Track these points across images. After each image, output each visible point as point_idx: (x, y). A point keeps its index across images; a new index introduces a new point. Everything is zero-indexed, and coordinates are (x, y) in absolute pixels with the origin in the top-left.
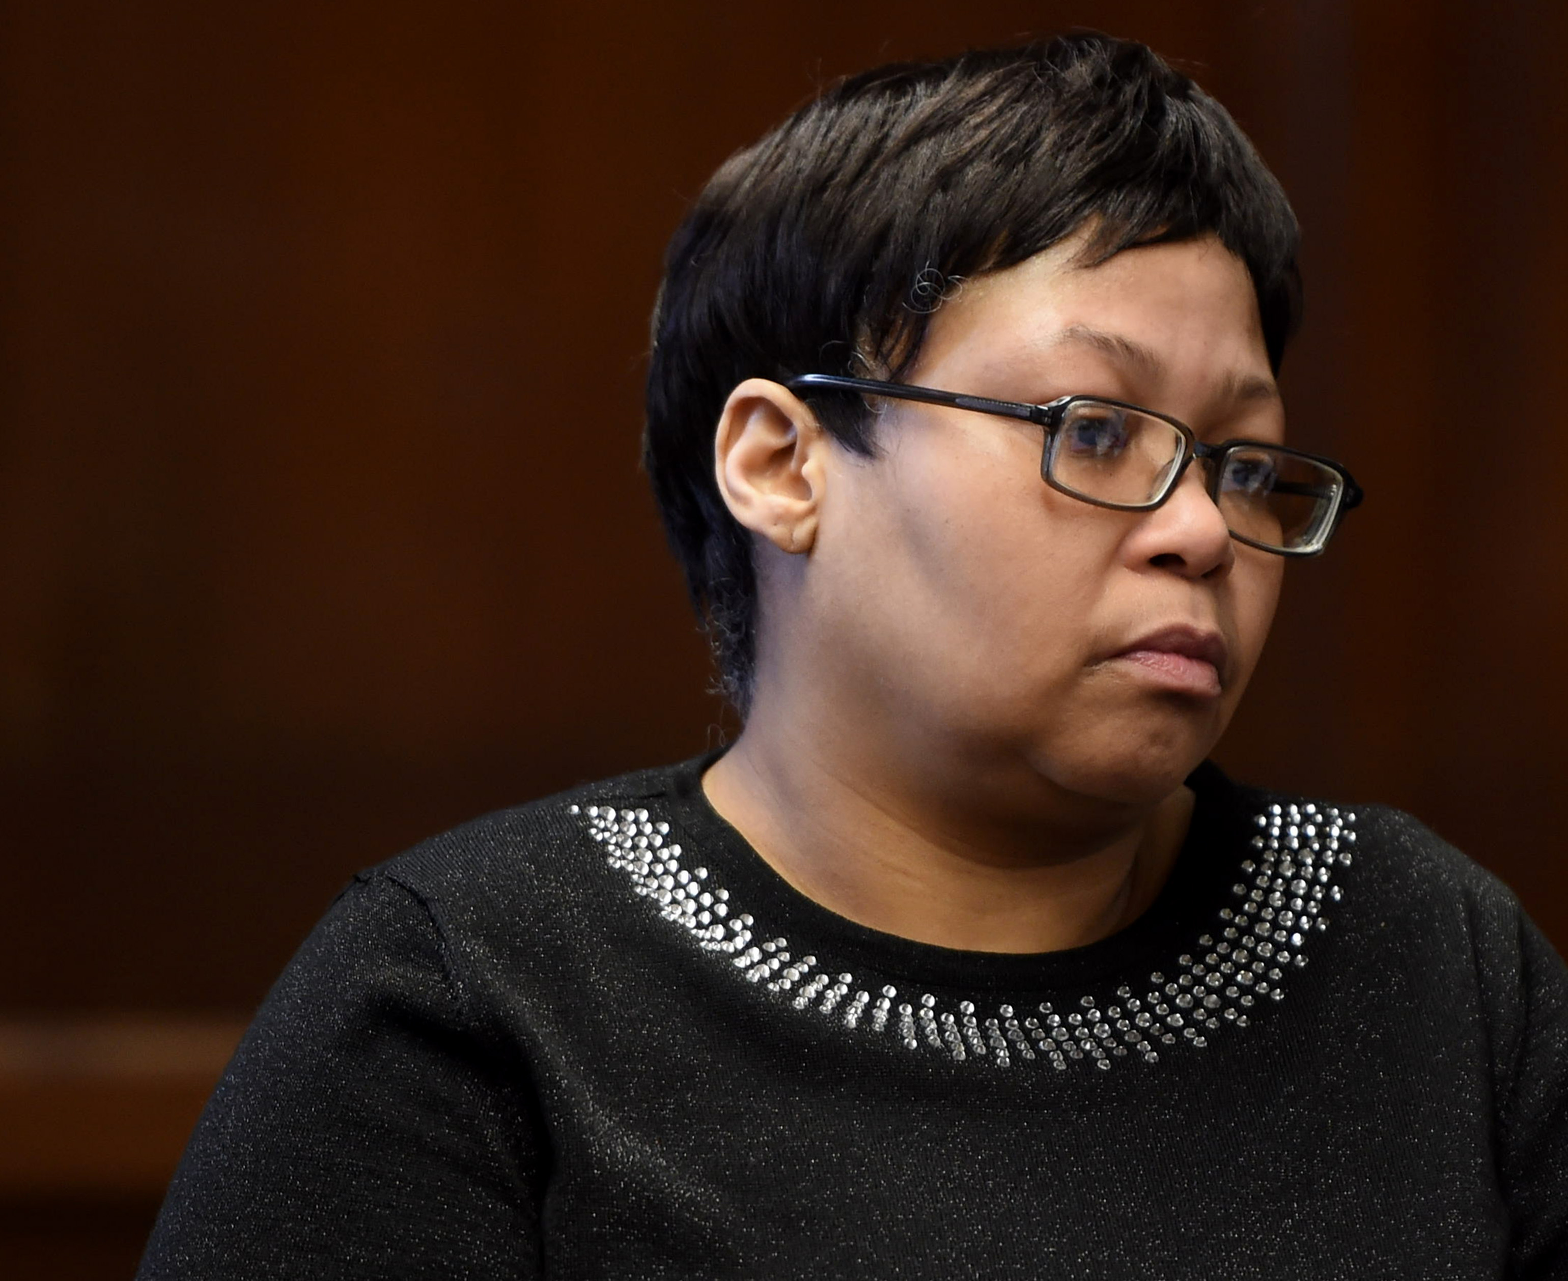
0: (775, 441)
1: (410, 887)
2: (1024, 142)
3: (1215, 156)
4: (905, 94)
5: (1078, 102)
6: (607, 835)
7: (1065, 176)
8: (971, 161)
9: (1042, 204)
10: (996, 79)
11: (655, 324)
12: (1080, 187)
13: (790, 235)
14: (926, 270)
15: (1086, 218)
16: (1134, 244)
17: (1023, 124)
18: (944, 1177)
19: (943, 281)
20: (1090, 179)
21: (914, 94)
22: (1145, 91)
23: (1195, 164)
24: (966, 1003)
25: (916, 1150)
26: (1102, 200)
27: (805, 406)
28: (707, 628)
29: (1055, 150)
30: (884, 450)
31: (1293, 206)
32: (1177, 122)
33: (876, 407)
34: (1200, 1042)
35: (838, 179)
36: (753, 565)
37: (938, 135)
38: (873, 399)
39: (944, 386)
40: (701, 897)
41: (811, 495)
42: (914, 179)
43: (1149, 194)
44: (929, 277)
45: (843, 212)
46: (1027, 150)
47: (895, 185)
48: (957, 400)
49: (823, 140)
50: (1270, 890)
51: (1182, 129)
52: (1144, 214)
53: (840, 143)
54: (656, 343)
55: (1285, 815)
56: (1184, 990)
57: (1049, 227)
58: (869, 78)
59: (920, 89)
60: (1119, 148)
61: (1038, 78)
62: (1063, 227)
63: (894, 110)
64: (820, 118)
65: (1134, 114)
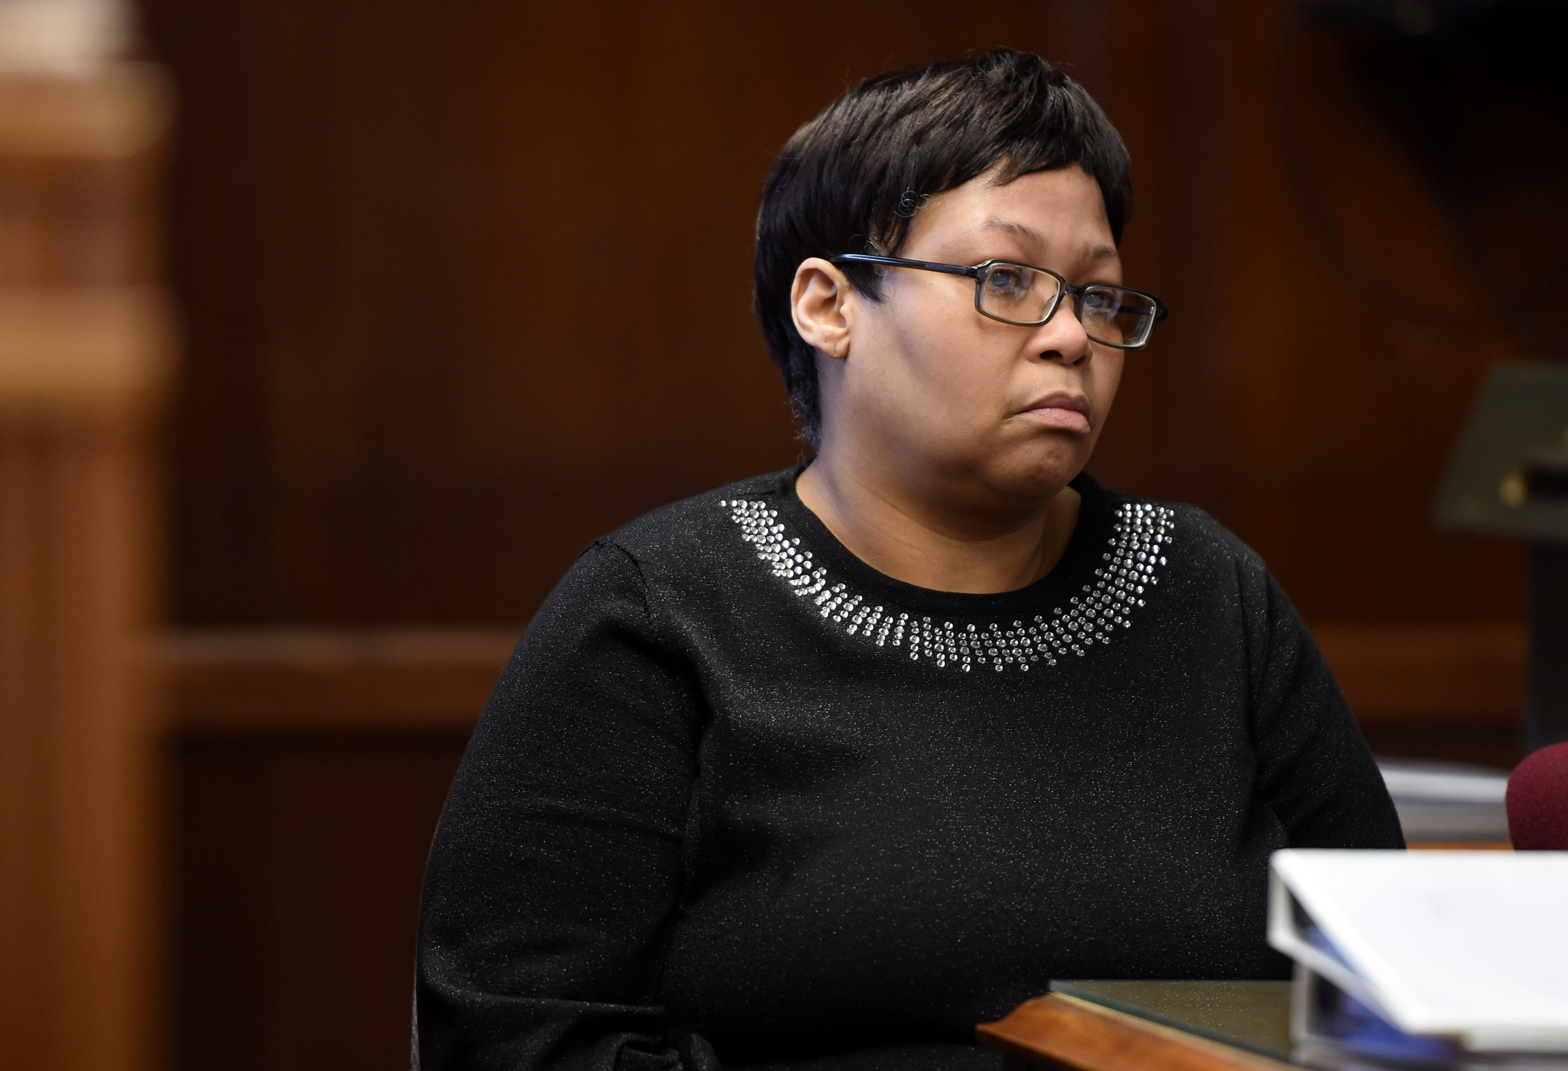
0: (825, 293)
1: (628, 552)
2: (963, 115)
3: (1077, 119)
4: (896, 89)
5: (995, 90)
6: (742, 519)
7: (987, 134)
8: (933, 127)
9: (974, 150)
10: (948, 77)
11: (758, 227)
12: (996, 140)
13: (830, 174)
14: (908, 191)
15: (999, 158)
16: (1028, 171)
17: (963, 104)
18: (932, 734)
19: (918, 198)
20: (1003, 134)
21: (902, 88)
22: (1035, 82)
23: (1065, 124)
24: (948, 623)
25: (917, 718)
26: (1009, 147)
27: (841, 273)
28: (791, 401)
29: (982, 118)
30: (886, 296)
31: (1127, 146)
32: (1054, 100)
33: (882, 273)
34: (1081, 653)
35: (857, 140)
36: (816, 366)
37: (914, 113)
38: (879, 268)
39: (920, 258)
40: (796, 556)
41: (846, 324)
42: (900, 139)
43: (1037, 142)
44: (909, 195)
45: (860, 159)
46: (965, 120)
47: (890, 142)
48: (926, 266)
49: (849, 117)
50: (1124, 558)
51: (1057, 104)
52: (1034, 154)
53: (859, 119)
54: (759, 238)
55: (1133, 510)
56: (1074, 619)
57: (978, 164)
58: (876, 81)
59: (905, 85)
60: (1019, 117)
61: (973, 77)
62: (986, 164)
63: (890, 99)
64: (848, 105)
65: (1028, 97)
